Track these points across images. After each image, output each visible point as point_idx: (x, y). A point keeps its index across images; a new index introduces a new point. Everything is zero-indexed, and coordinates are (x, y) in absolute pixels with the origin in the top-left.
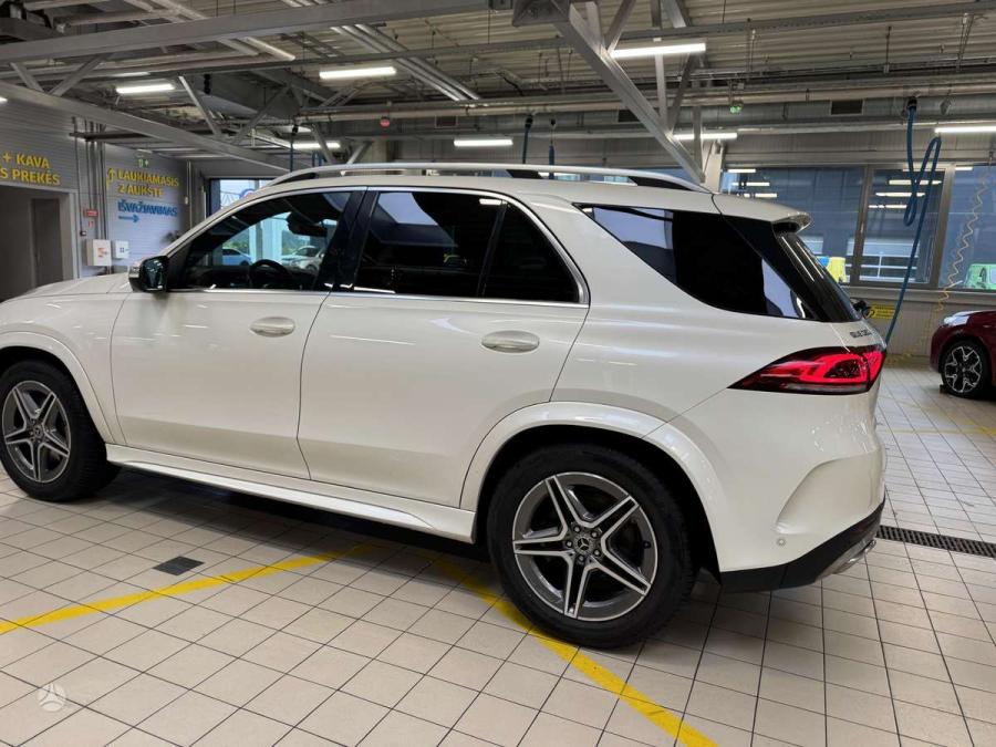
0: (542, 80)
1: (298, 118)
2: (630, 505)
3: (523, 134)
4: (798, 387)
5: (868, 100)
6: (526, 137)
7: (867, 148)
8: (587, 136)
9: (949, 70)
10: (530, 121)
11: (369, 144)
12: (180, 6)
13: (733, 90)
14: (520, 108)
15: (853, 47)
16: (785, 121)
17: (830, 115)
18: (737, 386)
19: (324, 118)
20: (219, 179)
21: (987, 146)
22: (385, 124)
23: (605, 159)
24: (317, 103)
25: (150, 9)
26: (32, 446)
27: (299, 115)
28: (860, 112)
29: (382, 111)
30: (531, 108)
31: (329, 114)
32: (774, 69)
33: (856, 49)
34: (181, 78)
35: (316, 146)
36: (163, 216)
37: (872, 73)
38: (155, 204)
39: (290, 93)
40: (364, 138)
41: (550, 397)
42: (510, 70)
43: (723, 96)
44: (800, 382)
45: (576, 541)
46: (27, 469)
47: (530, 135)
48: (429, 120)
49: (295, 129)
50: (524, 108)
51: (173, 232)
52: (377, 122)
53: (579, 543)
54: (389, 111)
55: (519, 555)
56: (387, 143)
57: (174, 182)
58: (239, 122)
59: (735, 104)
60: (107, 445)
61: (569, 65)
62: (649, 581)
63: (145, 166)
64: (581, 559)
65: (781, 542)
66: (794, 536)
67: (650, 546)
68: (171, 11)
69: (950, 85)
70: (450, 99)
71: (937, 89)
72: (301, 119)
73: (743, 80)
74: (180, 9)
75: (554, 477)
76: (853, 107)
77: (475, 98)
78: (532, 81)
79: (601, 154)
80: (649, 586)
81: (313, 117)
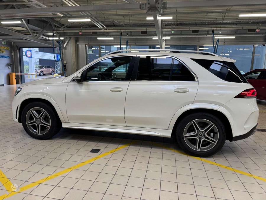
0: (124, 23)
1: (54, 31)
2: (212, 125)
3: (120, 37)
4: (246, 97)
5: (200, 30)
6: (121, 38)
7: (197, 41)
8: (132, 37)
9: (220, 24)
10: (121, 33)
11: (70, 38)
12: (36, 1)
13: (172, 27)
14: (118, 30)
15: (197, 18)
16: (181, 35)
17: (191, 33)
18: (235, 97)
19: (62, 31)
20: (22, 48)
21: (223, 41)
22: (81, 33)
23: (135, 43)
24: (59, 27)
25: (27, 1)
26: (37, 125)
27: (54, 30)
28: (198, 33)
29: (80, 30)
30: (121, 30)
31: (64, 30)
32: (182, 22)
33: (198, 18)
34: (23, 20)
35: (57, 39)
36: (6, 58)
37: (203, 24)
38: (3, 55)
39: (50, 25)
40: (69, 37)
41: (193, 103)
42: (115, 20)
43: (170, 29)
44: (247, 96)
45: (199, 134)
46: (34, 132)
47: (122, 37)
48: (90, 32)
49: (53, 34)
50: (120, 30)
51: (9, 63)
52: (78, 33)
53: (200, 135)
54: (81, 30)
55: (185, 139)
56: (75, 38)
57: (8, 48)
58: (36, 32)
59: (173, 31)
60: (62, 123)
61: (131, 19)
62: (217, 141)
63: (4, 44)
64: (200, 138)
65: (245, 129)
66: (247, 128)
67: (217, 133)
68: (34, 2)
69: (221, 28)
70: (98, 27)
71: (218, 28)
72: (55, 32)
73: (175, 25)
74: (36, 2)
75: (194, 120)
76: (197, 32)
77: (105, 27)
78: (121, 23)
79: (134, 42)
80: (217, 142)
81: (59, 31)
